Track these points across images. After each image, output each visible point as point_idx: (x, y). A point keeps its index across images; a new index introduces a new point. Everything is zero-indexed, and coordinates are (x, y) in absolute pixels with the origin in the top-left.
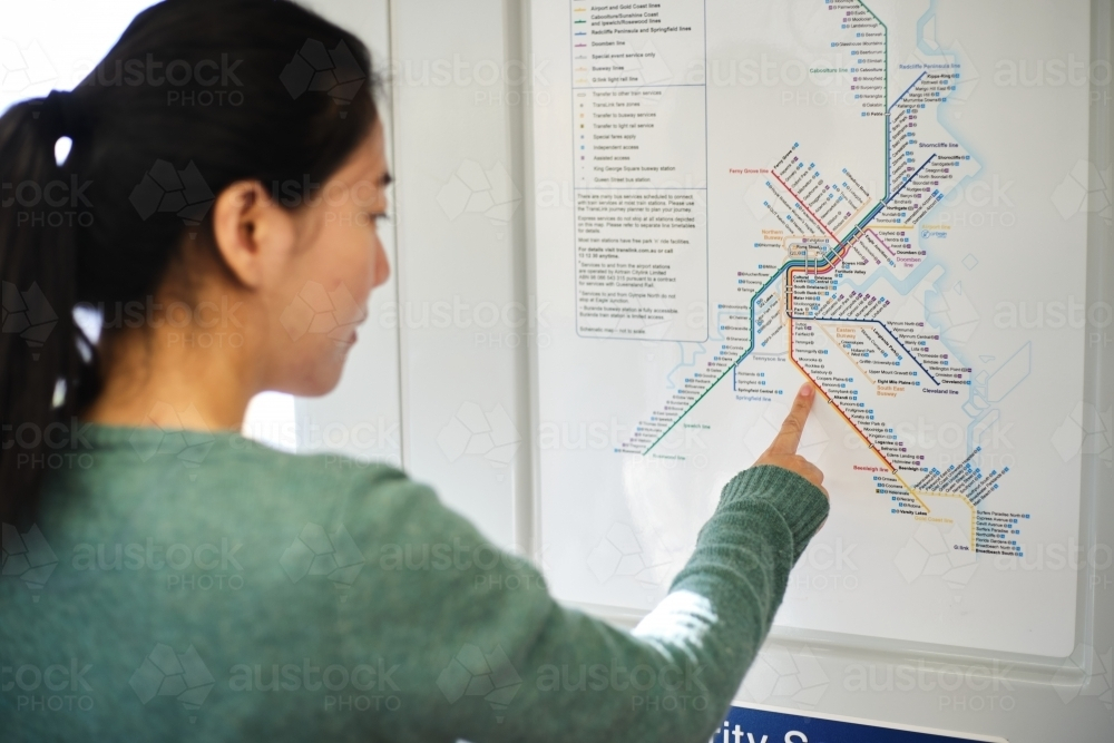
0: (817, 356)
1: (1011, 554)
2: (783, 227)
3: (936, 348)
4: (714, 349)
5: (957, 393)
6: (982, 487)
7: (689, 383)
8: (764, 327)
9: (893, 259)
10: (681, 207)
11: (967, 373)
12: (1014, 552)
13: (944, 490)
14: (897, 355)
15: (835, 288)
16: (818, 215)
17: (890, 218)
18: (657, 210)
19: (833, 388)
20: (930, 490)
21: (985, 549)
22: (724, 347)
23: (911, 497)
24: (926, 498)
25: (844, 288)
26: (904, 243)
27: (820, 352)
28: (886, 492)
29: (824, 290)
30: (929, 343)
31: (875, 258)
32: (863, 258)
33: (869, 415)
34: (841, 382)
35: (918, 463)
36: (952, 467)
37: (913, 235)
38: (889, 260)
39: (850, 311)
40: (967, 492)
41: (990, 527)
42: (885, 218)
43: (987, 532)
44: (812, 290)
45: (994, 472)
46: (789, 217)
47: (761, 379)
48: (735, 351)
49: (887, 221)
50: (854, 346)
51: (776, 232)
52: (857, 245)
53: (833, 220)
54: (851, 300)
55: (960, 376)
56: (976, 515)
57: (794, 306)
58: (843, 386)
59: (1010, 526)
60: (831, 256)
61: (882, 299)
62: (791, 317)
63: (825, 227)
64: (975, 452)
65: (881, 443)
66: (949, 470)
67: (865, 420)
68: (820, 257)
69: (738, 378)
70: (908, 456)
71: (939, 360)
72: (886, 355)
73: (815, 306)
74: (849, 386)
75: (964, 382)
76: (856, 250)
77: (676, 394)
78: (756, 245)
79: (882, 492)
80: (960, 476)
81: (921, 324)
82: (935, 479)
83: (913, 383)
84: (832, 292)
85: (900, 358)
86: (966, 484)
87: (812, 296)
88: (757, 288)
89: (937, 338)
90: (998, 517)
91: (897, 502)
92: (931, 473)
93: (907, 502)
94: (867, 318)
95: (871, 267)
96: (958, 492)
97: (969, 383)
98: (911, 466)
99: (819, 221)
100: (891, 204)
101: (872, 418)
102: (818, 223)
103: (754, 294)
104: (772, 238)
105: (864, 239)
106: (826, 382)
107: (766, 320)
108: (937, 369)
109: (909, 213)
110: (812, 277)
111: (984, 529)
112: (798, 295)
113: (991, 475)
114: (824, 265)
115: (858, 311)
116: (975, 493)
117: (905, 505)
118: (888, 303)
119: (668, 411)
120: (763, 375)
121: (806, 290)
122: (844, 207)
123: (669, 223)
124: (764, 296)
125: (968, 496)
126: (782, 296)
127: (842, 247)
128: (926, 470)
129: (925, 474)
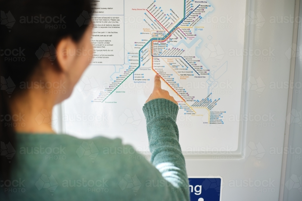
0: (161, 68)
1: (220, 123)
2: (149, 27)
3: (198, 64)
4: (126, 67)
5: (205, 77)
6: (212, 105)
7: (118, 78)
8: (143, 59)
9: (186, 37)
10: (115, 21)
11: (208, 71)
12: (221, 123)
13: (201, 106)
14: (187, 66)
15: (167, 47)
16: (162, 24)
17: (185, 24)
18: (106, 22)
19: (166, 78)
20: (196, 107)
21: (213, 122)
22: (130, 66)
23: (190, 109)
24: (195, 109)
25: (170, 46)
26: (190, 32)
27: (162, 67)
28: (183, 108)
29: (164, 47)
30: (197, 63)
31: (180, 37)
32: (176, 37)
33: (178, 85)
34: (169, 76)
35: (193, 99)
36: (203, 99)
37: (192, 30)
38: (184, 37)
39: (172, 53)
40: (207, 106)
41: (214, 116)
42: (183, 24)
43: (213, 118)
44: (159, 47)
45: (216, 100)
46: (152, 24)
47: (142, 76)
48: (134, 67)
49: (184, 25)
50: (173, 64)
51: (148, 29)
52: (175, 33)
53: (167, 25)
54: (172, 50)
55: (206, 72)
56: (210, 113)
57: (154, 53)
58: (169, 77)
59: (220, 115)
60: (166, 36)
61: (182, 50)
62: (153, 56)
63: (164, 27)
64: (210, 94)
65: (181, 93)
66: (202, 100)
67: (176, 87)
68: (162, 37)
69: (135, 76)
70: (190, 97)
71: (200, 67)
72: (183, 67)
73: (160, 52)
74: (171, 77)
75: (207, 74)
76: (174, 34)
77: (113, 82)
78: (141, 33)
79: (181, 108)
80: (205, 102)
81: (194, 57)
82: (198, 103)
83: (192, 75)
84: (166, 48)
85: (188, 67)
86: (208, 104)
87: (160, 49)
88: (141, 47)
89: (199, 61)
90: (217, 113)
91: (186, 111)
92: (197, 101)
93: (189, 111)
94: (177, 56)
95: (178, 40)
96: (205, 107)
97: (209, 74)
98: (191, 100)
99: (162, 25)
100: (186, 20)
101: (178, 86)
102: (162, 26)
103: (140, 49)
104: (146, 31)
105: (177, 31)
106: (164, 76)
107: (144, 57)
108: (199, 70)
109: (191, 23)
110: (159, 43)
111: (213, 117)
112: (155, 49)
113: (215, 101)
114: (163, 39)
115: (174, 53)
116: (210, 107)
117: (188, 112)
118: (184, 51)
119: (111, 88)
121: (158, 47)
122: (170, 21)
123: (111, 26)
124: (144, 50)
125: (208, 107)
126: (150, 50)
127: (170, 33)
128: (195, 101)
129: (195, 102)
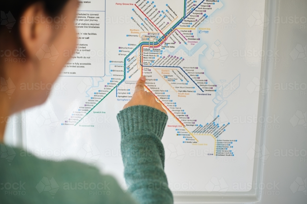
0: (153, 82)
1: (230, 155)
2: (139, 28)
3: (202, 77)
4: (107, 80)
5: (211, 95)
6: (219, 131)
7: (96, 95)
8: (130, 70)
9: (186, 41)
10: (93, 19)
11: (215, 87)
12: (231, 154)
13: (204, 133)
14: (187, 80)
15: (161, 54)
16: (155, 23)
17: (185, 25)
18: (82, 20)
19: (159, 95)
20: (199, 133)
21: (220, 154)
22: (112, 79)
23: (191, 136)
24: (197, 136)
25: (165, 53)
26: (191, 35)
27: (154, 80)
28: (181, 135)
29: (157, 55)
30: (200, 75)
31: (179, 41)
32: (174, 41)
33: (175, 105)
34: (163, 92)
35: (194, 123)
36: (208, 124)
37: (195, 32)
38: (184, 42)
39: (167, 63)
40: (213, 133)
41: (222, 146)
42: (183, 25)
43: (221, 148)
44: (151, 55)
45: (224, 125)
46: (142, 24)
47: (128, 92)
48: (117, 80)
49: (184, 26)
50: (169, 77)
51: (136, 30)
52: (171, 36)
53: (162, 25)
54: (168, 59)
55: (212, 88)
56: (216, 141)
57: (143, 61)
58: (164, 93)
59: (229, 145)
60: (160, 40)
61: (181, 58)
62: (142, 66)
63: (158, 28)
64: (217, 117)
65: (179, 116)
66: (206, 125)
67: (173, 107)
68: (155, 41)
69: (118, 91)
70: (191, 120)
71: (204, 82)
72: (182, 80)
73: (152, 61)
74: (166, 93)
75: (214, 91)
76: (170, 37)
77: (90, 99)
78: (127, 36)
79: (179, 135)
80: (211, 127)
81: (197, 68)
82: (201, 129)
83: (193, 92)
84: (160, 55)
85: (188, 82)
86: (213, 130)
87: (151, 57)
88: (127, 54)
89: (203, 73)
90: (225, 142)
91: (185, 139)
92: (199, 126)
93: (189, 138)
94: (175, 66)
95: (177, 45)
96: (210, 133)
97: (215, 91)
98: (191, 124)
99: (155, 26)
100: (186, 19)
101: (176, 106)
102: (155, 27)
103: (126, 56)
104: (134, 33)
105: (174, 33)
106: (157, 92)
107: (131, 67)
108: (203, 85)
109: (193, 23)
110: (151, 49)
111: (220, 147)
112: (145, 57)
113: (223, 126)
114: (157, 44)
115: (171, 63)
116: (216, 133)
117: (188, 139)
118: (184, 59)
119: (86, 107)
120: (129, 90)
121: (149, 54)
122: (166, 20)
123: (88, 26)
124: (130, 57)
125: (214, 134)
126: (138, 58)
127: (165, 36)
128: (197, 125)
129: (197, 127)
